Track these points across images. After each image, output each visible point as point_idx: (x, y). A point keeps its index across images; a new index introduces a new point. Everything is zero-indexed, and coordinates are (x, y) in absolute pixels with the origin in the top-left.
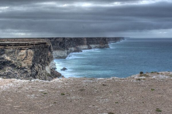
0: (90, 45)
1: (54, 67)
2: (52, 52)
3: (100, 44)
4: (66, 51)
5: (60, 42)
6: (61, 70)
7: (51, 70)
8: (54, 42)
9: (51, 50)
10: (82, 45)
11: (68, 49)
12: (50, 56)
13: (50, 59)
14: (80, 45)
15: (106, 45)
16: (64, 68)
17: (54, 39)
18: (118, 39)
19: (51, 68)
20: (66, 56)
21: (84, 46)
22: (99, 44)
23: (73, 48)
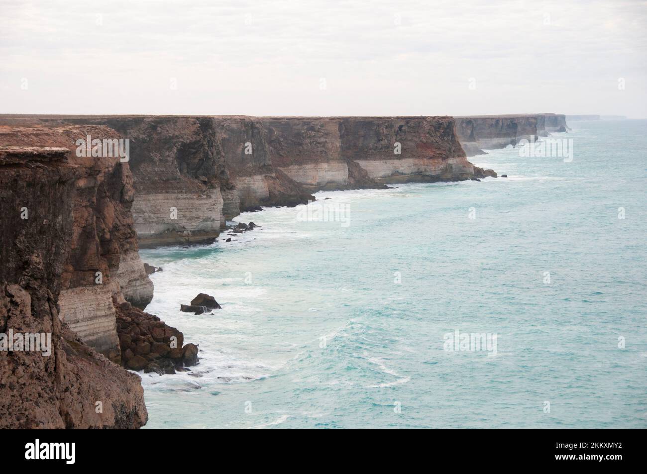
0: (363, 164)
1: (139, 290)
2: (127, 204)
3: (419, 157)
4: (217, 198)
5: (184, 145)
6: (184, 309)
7: (122, 308)
8: (144, 141)
9: (122, 193)
10: (316, 162)
11: (227, 187)
12: (116, 228)
13: (116, 245)
14: (300, 163)
15: (451, 161)
16: (201, 296)
17: (143, 126)
18: (530, 124)
19: (121, 300)
20: (217, 224)
21: (325, 166)
22: (413, 156)
23: (258, 178)
